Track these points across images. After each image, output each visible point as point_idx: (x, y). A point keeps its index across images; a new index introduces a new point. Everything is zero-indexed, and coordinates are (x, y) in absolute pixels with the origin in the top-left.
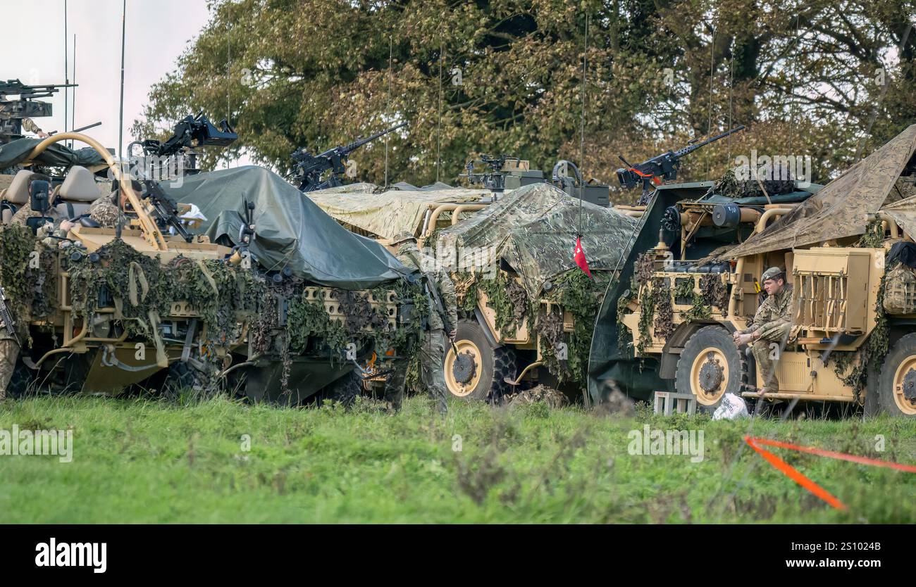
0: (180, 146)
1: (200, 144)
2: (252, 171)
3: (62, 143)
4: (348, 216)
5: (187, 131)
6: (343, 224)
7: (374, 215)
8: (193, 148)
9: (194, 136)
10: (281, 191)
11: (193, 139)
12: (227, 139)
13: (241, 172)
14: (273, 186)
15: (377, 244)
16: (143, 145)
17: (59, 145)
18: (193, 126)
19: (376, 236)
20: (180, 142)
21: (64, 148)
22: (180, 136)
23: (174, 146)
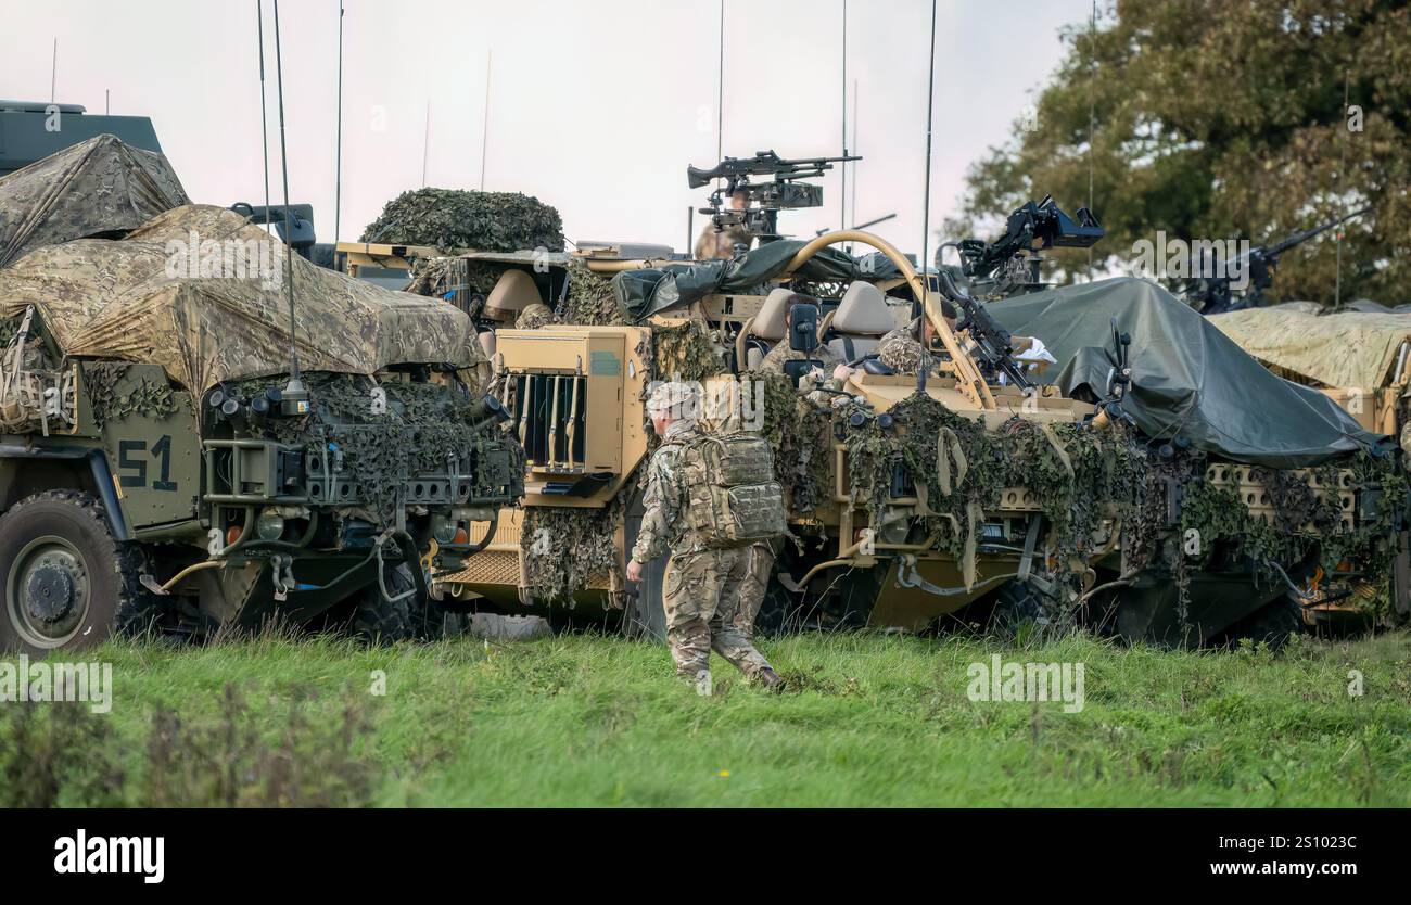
0: (1017, 248)
1: (1047, 246)
2: (1127, 285)
3: (837, 246)
4: (1276, 353)
5: (1027, 226)
6: (1269, 365)
7: (1318, 352)
8: (1034, 251)
9: (1037, 232)
10: (1172, 318)
11: (1035, 237)
12: (1088, 237)
13: (1112, 288)
14: (1159, 308)
15: (1322, 395)
16: (959, 247)
17: (832, 252)
18: (1036, 217)
19: (1321, 385)
20: (1016, 242)
21: (840, 255)
22: (1014, 233)
23: (1006, 248)
